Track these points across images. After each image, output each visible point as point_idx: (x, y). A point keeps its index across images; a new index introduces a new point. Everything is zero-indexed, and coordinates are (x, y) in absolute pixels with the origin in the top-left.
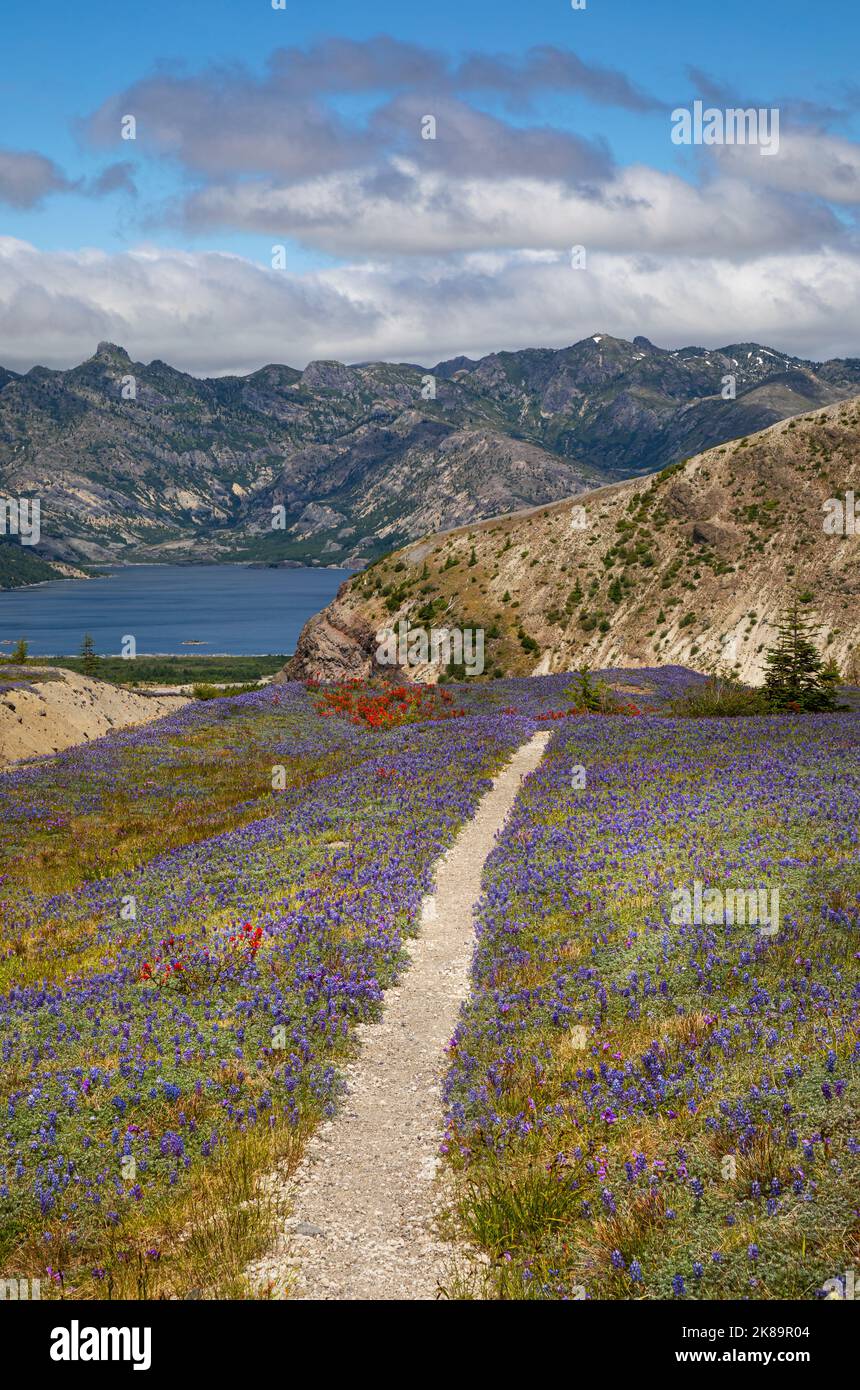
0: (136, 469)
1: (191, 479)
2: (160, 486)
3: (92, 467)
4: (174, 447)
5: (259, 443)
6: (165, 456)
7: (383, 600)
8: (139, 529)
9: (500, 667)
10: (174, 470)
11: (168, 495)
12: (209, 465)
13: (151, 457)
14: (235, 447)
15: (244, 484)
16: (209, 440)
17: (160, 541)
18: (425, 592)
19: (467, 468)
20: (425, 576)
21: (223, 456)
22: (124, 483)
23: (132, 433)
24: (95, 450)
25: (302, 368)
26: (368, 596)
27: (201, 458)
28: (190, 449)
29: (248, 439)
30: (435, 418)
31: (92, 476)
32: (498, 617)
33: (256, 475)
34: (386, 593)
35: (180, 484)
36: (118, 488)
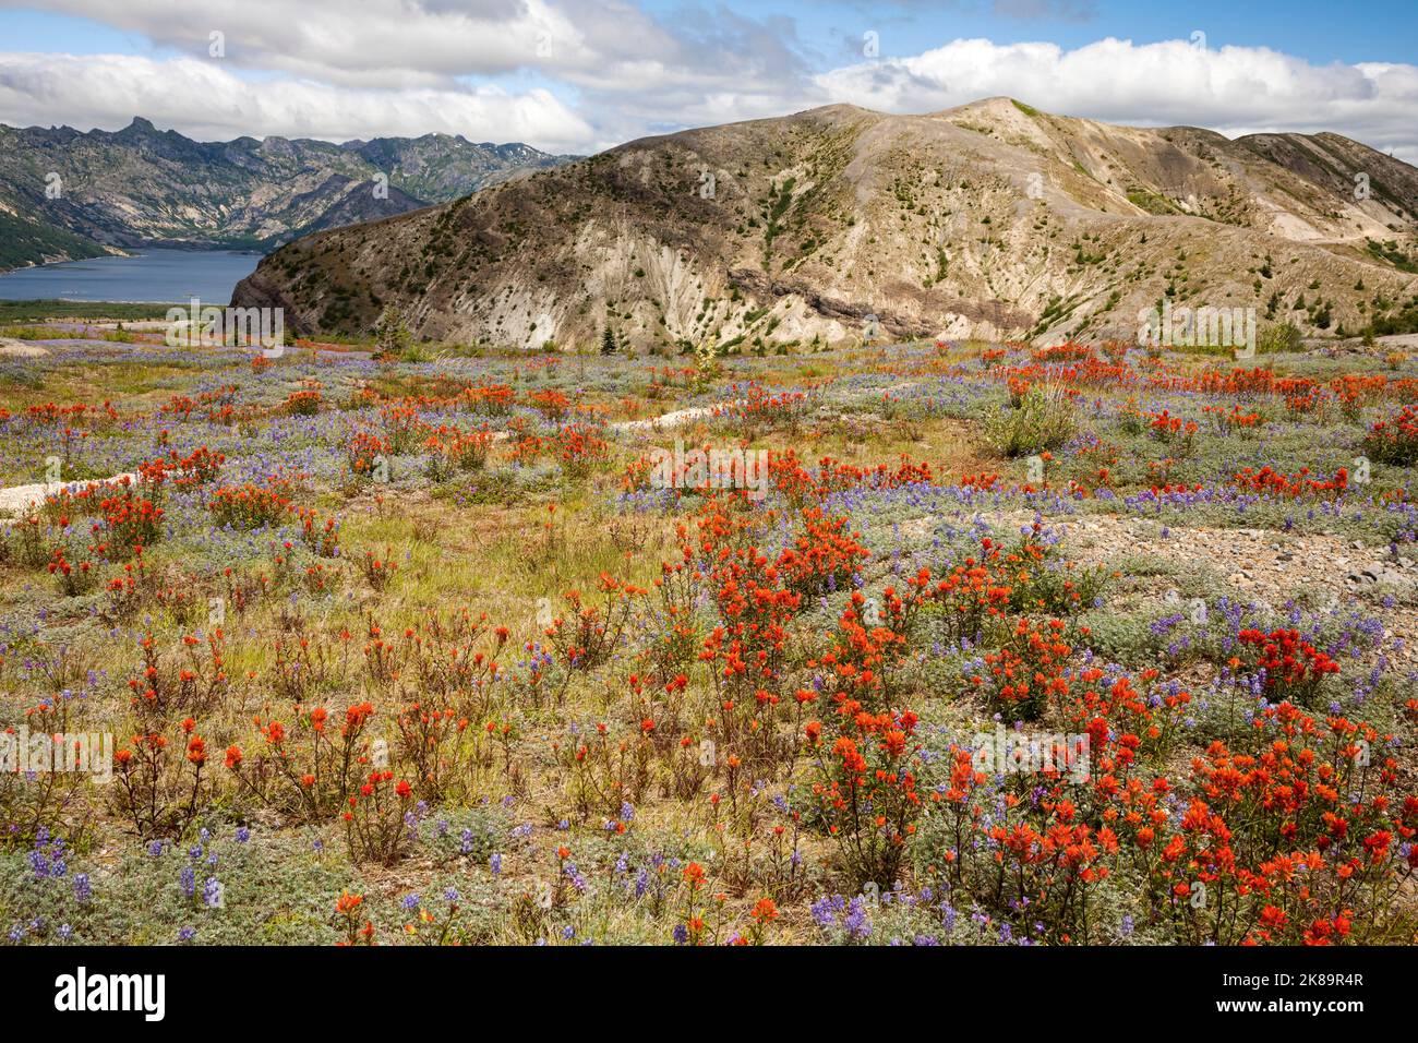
0: (160, 194)
1: (194, 201)
2: (174, 204)
3: (132, 191)
4: (183, 182)
5: (236, 182)
6: (178, 186)
7: (285, 271)
8: (162, 229)
9: (358, 314)
10: (183, 195)
11: (180, 209)
12: (206, 193)
13: (169, 187)
14: (220, 183)
15: (228, 205)
16: (205, 179)
17: (175, 236)
18: (311, 267)
19: (360, 202)
20: (312, 257)
21: (214, 189)
22: (152, 201)
23: (157, 172)
24: (133, 181)
25: (261, 139)
26: (276, 268)
27: (199, 189)
28: (193, 183)
29: (229, 179)
30: (341, 173)
31: (132, 197)
32: (357, 284)
33: (234, 201)
34: (287, 267)
35: (187, 203)
36: (148, 204)
